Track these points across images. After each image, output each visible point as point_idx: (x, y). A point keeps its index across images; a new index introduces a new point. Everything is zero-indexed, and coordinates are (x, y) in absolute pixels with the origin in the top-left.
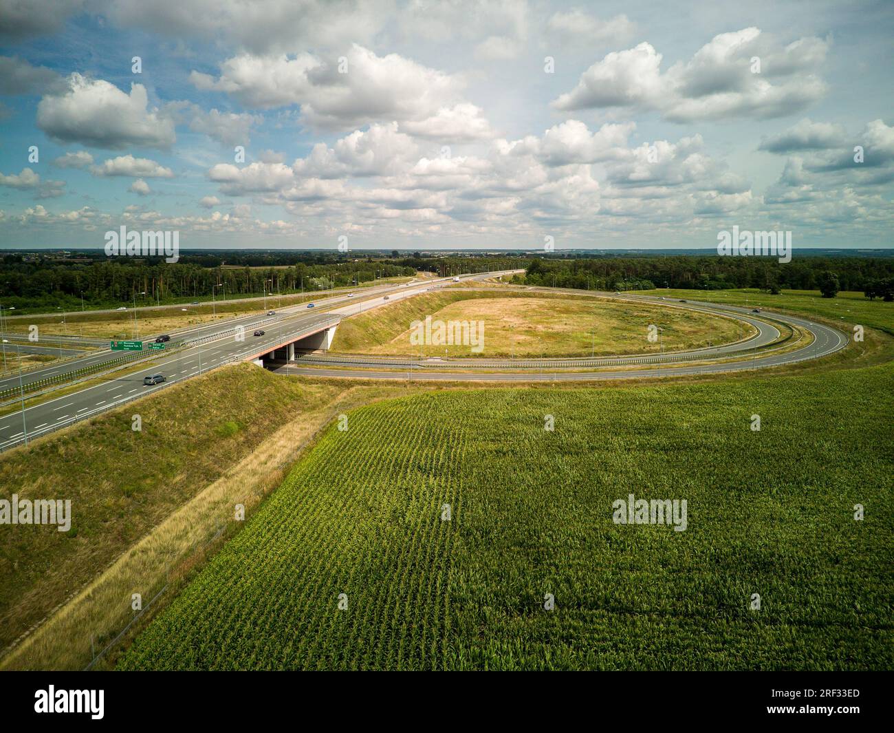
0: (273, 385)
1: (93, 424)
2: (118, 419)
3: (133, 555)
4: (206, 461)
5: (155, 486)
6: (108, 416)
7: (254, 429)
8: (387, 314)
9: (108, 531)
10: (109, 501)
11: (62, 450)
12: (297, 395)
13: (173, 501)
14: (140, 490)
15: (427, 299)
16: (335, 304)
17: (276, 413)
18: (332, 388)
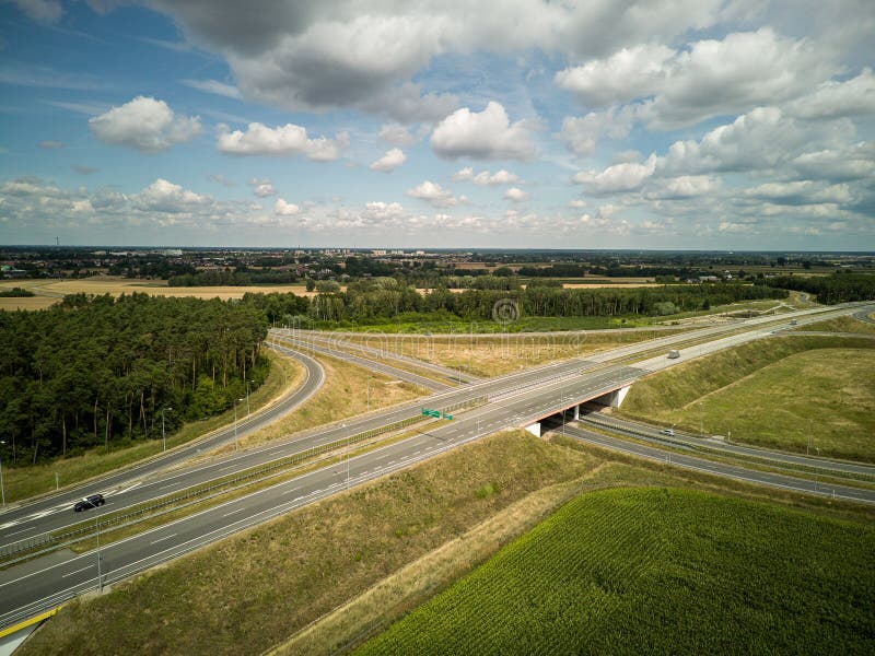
0: (535, 452)
1: (392, 478)
2: (409, 475)
3: (380, 588)
4: (460, 517)
5: (417, 533)
6: (402, 473)
7: (506, 493)
8: (697, 369)
9: (379, 561)
10: (385, 540)
11: (367, 497)
12: (556, 464)
13: (426, 547)
14: (406, 534)
15: (765, 346)
16: (649, 351)
17: (530, 480)
18: (592, 458)
